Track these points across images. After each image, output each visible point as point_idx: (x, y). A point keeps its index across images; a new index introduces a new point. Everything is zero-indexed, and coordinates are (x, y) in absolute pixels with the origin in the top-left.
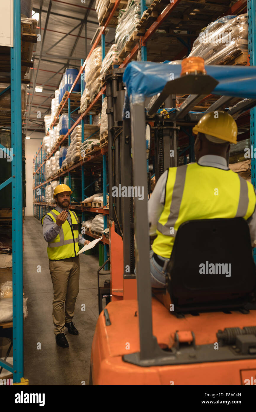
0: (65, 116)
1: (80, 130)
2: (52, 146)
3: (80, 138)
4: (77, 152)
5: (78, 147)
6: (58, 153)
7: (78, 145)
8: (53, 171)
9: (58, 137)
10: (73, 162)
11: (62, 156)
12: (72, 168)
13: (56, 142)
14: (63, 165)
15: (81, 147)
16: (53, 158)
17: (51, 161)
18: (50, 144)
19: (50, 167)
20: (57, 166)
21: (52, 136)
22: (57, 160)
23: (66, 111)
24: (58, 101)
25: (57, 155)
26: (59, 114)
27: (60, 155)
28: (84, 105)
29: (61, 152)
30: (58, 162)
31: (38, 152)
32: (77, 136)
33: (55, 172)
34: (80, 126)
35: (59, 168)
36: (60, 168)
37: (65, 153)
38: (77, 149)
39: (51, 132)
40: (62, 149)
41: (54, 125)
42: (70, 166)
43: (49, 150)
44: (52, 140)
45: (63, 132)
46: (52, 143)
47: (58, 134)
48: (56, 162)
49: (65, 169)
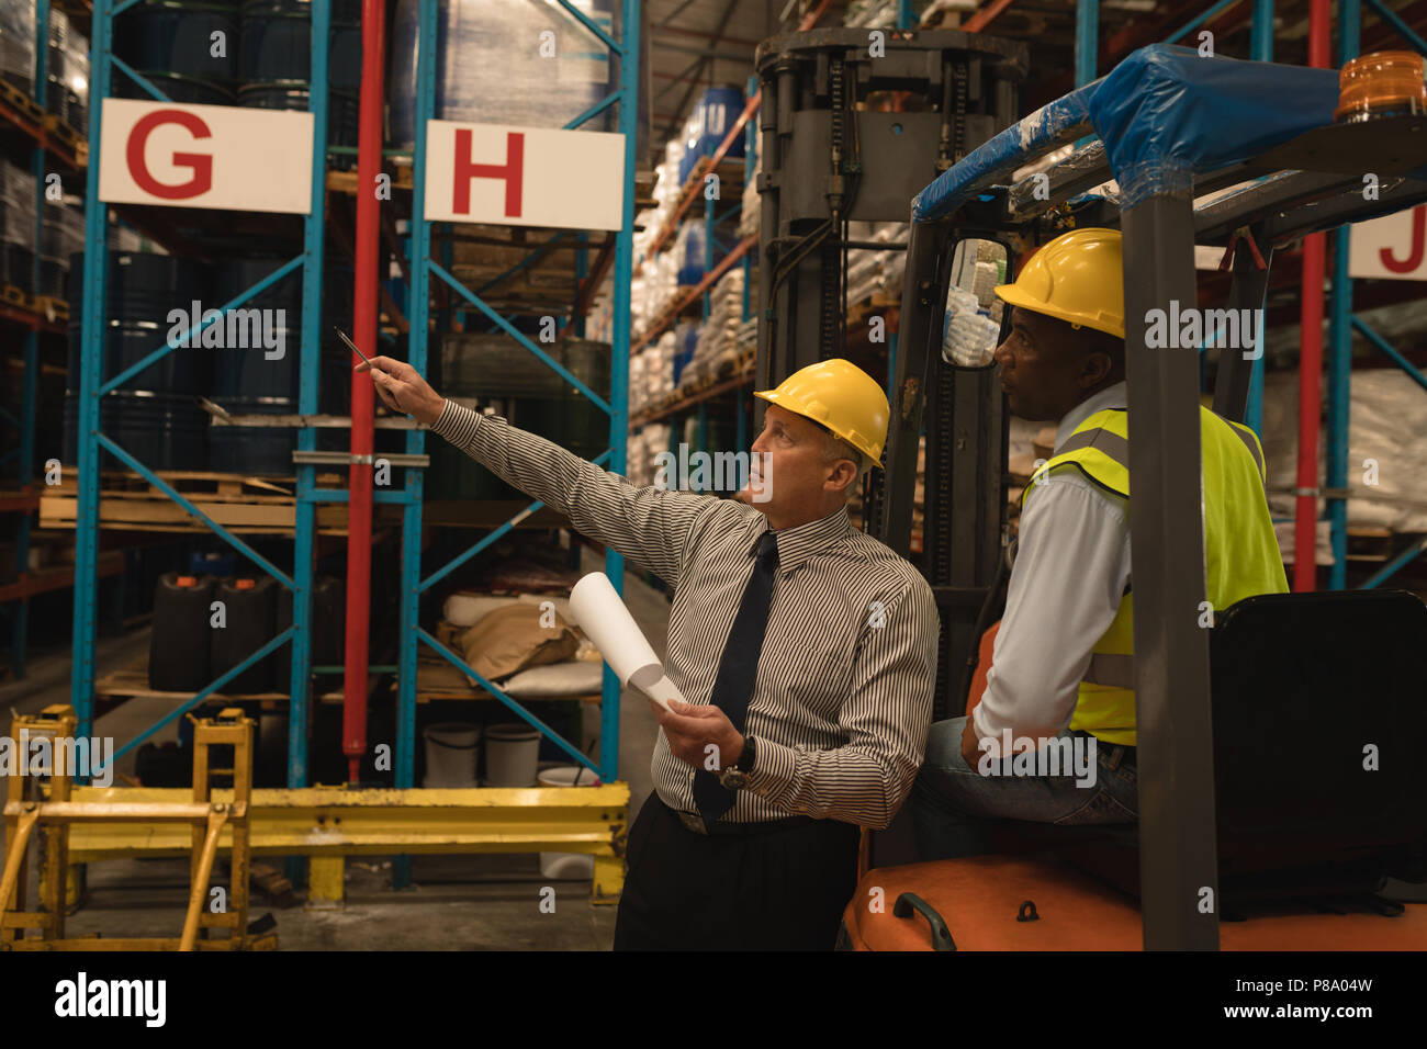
0: (696, 229)
1: (738, 286)
2: (651, 313)
3: (737, 308)
4: (726, 349)
5: (730, 334)
6: (669, 339)
7: (732, 328)
8: (650, 395)
9: (673, 291)
10: (713, 376)
11: (683, 351)
12: (713, 392)
13: (666, 307)
14: (685, 381)
15: (739, 335)
16: (654, 354)
17: (648, 363)
18: (646, 306)
19: (644, 382)
20: (665, 381)
21: (653, 283)
22: (665, 360)
23: (700, 215)
24: (676, 179)
25: (666, 347)
26: (678, 219)
27: (676, 347)
28: (750, 216)
29: (678, 338)
30: (670, 367)
31: (601, 324)
32: (730, 303)
33: (657, 399)
34: (737, 274)
35: (670, 386)
36: (676, 387)
37: (691, 342)
38: (727, 339)
39: (650, 268)
40: (683, 329)
41: (662, 246)
42: (705, 385)
43: (640, 326)
44: (653, 294)
45: (687, 276)
46: (651, 304)
47: (673, 280)
48: (663, 367)
49: (689, 391)
